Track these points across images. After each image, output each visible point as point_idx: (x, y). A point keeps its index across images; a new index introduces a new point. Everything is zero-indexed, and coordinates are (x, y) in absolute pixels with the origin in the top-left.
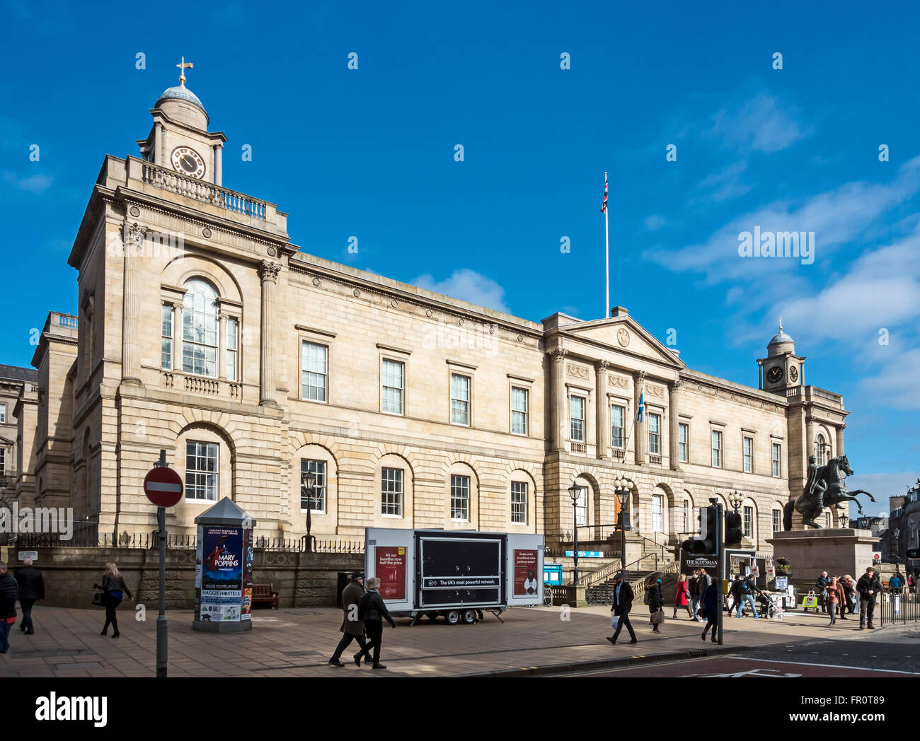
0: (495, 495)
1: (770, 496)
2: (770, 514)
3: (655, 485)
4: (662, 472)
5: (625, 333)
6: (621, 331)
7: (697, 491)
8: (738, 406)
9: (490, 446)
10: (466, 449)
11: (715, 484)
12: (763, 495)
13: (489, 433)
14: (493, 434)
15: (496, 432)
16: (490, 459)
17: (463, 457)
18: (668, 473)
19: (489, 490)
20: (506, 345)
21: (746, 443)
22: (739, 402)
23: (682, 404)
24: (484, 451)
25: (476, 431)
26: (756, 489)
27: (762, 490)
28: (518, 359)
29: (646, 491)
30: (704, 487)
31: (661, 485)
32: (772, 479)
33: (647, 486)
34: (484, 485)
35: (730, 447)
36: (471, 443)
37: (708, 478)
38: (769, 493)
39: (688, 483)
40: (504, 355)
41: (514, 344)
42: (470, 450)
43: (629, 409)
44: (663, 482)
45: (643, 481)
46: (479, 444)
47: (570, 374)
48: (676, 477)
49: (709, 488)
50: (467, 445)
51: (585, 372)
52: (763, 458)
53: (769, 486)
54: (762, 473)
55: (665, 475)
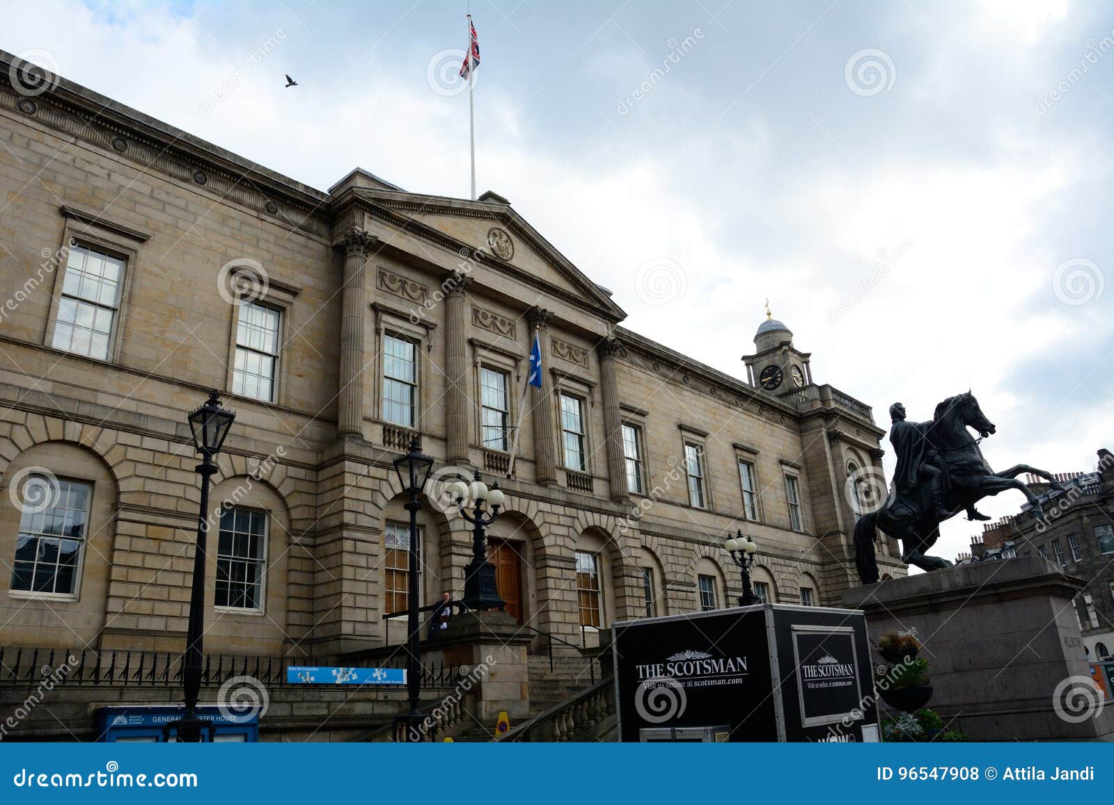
0: (168, 533)
1: (795, 564)
2: (797, 597)
3: (580, 531)
4: (595, 504)
5: (505, 238)
6: (497, 231)
7: (669, 551)
8: (722, 407)
9: (163, 413)
10: (85, 410)
11: (700, 538)
12: (781, 561)
13: (166, 386)
14: (177, 389)
15: (183, 385)
16: (162, 445)
17: (73, 431)
18: (605, 507)
19: (148, 518)
20: (233, 213)
21: (743, 468)
22: (724, 400)
23: (626, 389)
24: (143, 424)
25: (125, 375)
26: (770, 551)
27: (779, 553)
28: (262, 245)
29: (560, 542)
30: (681, 544)
31: (594, 532)
32: (792, 534)
33: (563, 531)
34: (129, 508)
35: (717, 473)
36: (103, 399)
37: (685, 526)
38: (791, 559)
39: (650, 533)
40: (227, 230)
41: (255, 214)
42: (98, 414)
43: (518, 378)
44: (597, 523)
45: (554, 519)
46: (132, 406)
47: (384, 288)
48: (623, 516)
49: (689, 545)
50: (96, 405)
51: (419, 292)
52: (774, 498)
53: (789, 547)
54: (775, 522)
55: (600, 511)
